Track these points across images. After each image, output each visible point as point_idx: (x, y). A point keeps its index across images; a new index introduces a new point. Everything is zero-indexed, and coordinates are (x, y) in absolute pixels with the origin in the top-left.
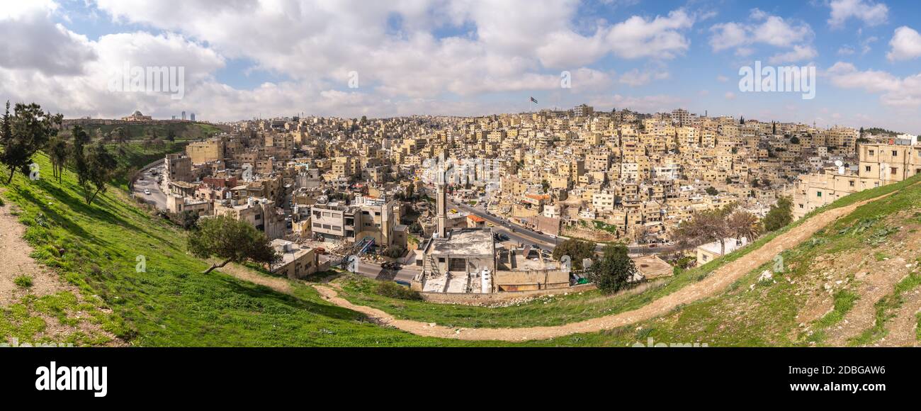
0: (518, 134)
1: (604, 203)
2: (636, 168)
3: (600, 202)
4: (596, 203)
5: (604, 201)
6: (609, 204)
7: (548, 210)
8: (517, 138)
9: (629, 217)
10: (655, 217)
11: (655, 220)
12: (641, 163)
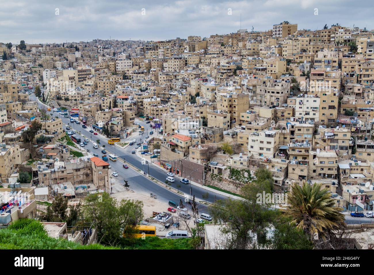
0: (200, 62)
1: (261, 149)
2: (317, 105)
3: (257, 146)
4: (252, 147)
5: (262, 145)
6: (269, 149)
7: (193, 153)
8: (197, 66)
9: (290, 170)
10: (330, 172)
11: (330, 176)
12: (324, 98)
